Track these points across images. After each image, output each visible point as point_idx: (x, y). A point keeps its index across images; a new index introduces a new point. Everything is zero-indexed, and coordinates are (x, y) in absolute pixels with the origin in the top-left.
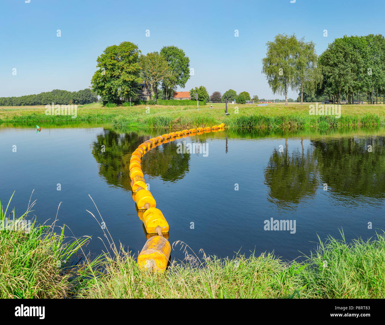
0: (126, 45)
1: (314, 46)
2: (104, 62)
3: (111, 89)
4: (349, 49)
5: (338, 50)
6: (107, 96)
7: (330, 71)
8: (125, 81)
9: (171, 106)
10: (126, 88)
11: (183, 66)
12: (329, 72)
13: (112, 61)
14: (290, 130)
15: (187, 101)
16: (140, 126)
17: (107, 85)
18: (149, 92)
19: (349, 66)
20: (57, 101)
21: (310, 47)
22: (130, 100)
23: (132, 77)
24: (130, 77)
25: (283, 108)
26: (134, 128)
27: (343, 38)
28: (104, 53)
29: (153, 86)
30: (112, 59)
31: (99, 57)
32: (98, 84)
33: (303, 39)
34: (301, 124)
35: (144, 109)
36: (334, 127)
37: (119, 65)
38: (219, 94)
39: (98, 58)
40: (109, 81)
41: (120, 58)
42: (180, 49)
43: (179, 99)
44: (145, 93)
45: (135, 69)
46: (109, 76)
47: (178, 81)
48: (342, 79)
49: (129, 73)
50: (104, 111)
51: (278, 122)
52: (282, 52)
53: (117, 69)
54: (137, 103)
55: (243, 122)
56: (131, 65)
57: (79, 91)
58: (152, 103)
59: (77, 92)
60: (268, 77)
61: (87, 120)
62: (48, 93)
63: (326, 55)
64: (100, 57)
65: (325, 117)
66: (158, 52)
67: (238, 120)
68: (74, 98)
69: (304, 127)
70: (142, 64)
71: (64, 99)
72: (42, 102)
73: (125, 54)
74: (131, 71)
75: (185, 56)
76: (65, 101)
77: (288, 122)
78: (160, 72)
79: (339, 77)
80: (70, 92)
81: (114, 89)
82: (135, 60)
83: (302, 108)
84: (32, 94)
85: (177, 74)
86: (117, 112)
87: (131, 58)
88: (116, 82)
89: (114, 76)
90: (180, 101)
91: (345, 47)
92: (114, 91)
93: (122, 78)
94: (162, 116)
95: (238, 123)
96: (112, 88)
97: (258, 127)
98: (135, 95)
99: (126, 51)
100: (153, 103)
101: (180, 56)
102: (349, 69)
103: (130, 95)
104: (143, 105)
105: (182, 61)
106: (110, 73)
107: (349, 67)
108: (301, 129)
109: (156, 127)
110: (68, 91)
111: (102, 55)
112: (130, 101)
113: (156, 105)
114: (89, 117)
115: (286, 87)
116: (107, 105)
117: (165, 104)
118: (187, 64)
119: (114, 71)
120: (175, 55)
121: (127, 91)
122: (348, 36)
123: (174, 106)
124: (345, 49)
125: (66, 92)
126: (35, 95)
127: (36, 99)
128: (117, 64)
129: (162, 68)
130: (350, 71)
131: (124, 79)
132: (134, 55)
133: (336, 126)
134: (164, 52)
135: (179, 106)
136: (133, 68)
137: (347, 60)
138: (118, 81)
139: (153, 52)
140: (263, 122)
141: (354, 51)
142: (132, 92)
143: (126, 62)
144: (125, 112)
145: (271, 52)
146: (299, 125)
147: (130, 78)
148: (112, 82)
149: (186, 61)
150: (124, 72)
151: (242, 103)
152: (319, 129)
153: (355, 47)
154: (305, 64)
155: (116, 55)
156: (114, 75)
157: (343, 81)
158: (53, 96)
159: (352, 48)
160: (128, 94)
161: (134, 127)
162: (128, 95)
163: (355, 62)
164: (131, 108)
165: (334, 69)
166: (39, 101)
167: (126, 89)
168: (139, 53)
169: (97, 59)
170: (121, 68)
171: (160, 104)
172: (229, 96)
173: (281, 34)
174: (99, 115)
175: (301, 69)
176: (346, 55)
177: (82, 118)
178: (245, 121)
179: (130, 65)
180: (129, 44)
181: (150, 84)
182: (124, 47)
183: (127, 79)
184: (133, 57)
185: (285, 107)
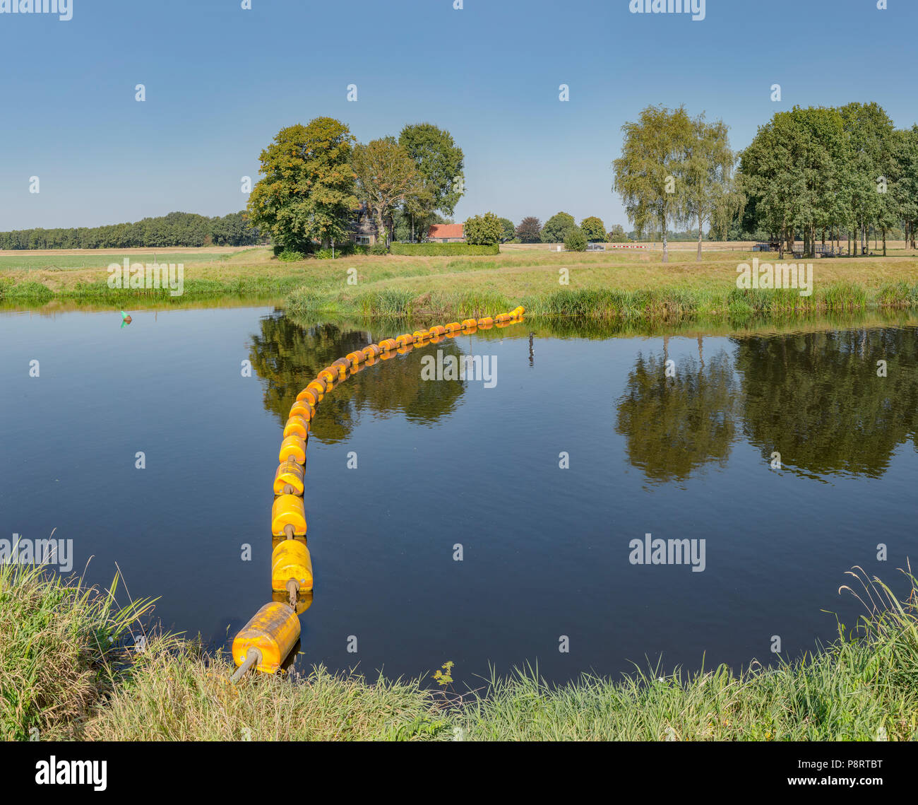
0: (322, 124)
1: (726, 132)
2: (275, 163)
3: (290, 221)
4: (803, 137)
5: (779, 139)
6: (282, 236)
7: (760, 186)
8: (320, 205)
9: (422, 258)
10: (323, 219)
11: (448, 169)
12: (759, 189)
13: (292, 160)
14: (666, 321)
15: (458, 245)
16: (344, 310)
17: (282, 213)
18: (375, 226)
19: (802, 174)
20: (178, 238)
21: (718, 134)
22: (333, 245)
23: (336, 196)
24: (330, 195)
25: (656, 269)
26: (333, 315)
27: (791, 111)
28: (276, 144)
29: (382, 213)
30: (292, 157)
31: (264, 151)
32: (261, 210)
33: (702, 116)
34: (691, 308)
35: (361, 264)
36: (763, 313)
37: (308, 169)
38: (537, 223)
39: (262, 152)
40: (286, 204)
41: (310, 153)
42: (443, 131)
43: (441, 241)
44: (365, 228)
45: (342, 179)
46: (287, 192)
47: (438, 200)
48: (787, 205)
49: (330, 186)
50: (273, 271)
51: (639, 304)
52: (654, 146)
53: (302, 178)
54: (346, 250)
55: (564, 304)
56: (333, 169)
57: (227, 216)
58: (380, 252)
59: (221, 217)
60: (625, 199)
61: (237, 291)
62: (158, 220)
63: (752, 152)
64: (268, 151)
65: (744, 291)
66: (394, 138)
67: (552, 298)
68: (217, 231)
69: (697, 314)
70: (358, 166)
71: (193, 235)
72: (145, 240)
73: (320, 145)
74: (334, 183)
75: (454, 146)
76: (195, 239)
77: (662, 304)
78: (399, 183)
79: (782, 199)
80: (206, 219)
81: (297, 220)
82: (342, 159)
83: (698, 270)
84: (122, 223)
85: (436, 187)
86: (303, 272)
87: (334, 153)
88: (302, 206)
89: (298, 193)
90: (441, 246)
91: (794, 134)
92: (297, 225)
93: (314, 197)
94: (391, 289)
95: (554, 306)
96: (293, 218)
97: (595, 314)
98: (342, 234)
99: (324, 138)
100: (383, 252)
101: (441, 147)
102: (803, 183)
103: (332, 233)
104: (362, 254)
105: (447, 157)
106: (287, 186)
107: (801, 178)
108: (691, 318)
109: (379, 314)
110: (203, 214)
111: (271, 147)
112: (331, 247)
113: (389, 256)
114: (241, 286)
115: (664, 223)
116: (283, 256)
117: (410, 253)
118: (458, 162)
119: (296, 183)
120: (431, 143)
121: (325, 226)
122: (802, 108)
123: (428, 257)
124: (794, 138)
125: (198, 217)
126: (129, 224)
127: (132, 233)
128: (303, 167)
129: (402, 173)
130: (805, 187)
131: (319, 201)
132: (341, 146)
133: (768, 312)
134: (408, 138)
135: (440, 257)
136: (337, 175)
137: (797, 164)
138: (305, 204)
139: (383, 137)
140: (608, 305)
141: (815, 141)
142: (337, 227)
143: (323, 163)
144: (319, 271)
145: (631, 146)
146: (687, 309)
147: (332, 198)
148: (293, 206)
149: (456, 157)
150: (318, 185)
151: (579, 250)
152: (729, 318)
153: (815, 133)
154: (704, 172)
155: (301, 147)
156: (296, 191)
157: (789, 209)
158: (169, 227)
159: (808, 136)
160: (328, 232)
161: (332, 312)
162: (328, 234)
163: (816, 166)
164: (334, 263)
165: (769, 181)
166: (139, 238)
167: (324, 221)
168: (352, 142)
169: (259, 156)
170: (312, 175)
171: (398, 253)
172: (559, 228)
173: (655, 105)
174: (264, 280)
175: (694, 185)
176: (795, 152)
177: (225, 287)
178: (568, 302)
179: (331, 168)
180: (329, 122)
181: (376, 210)
182: (318, 130)
183: (325, 200)
184: (338, 151)
185: (660, 267)
